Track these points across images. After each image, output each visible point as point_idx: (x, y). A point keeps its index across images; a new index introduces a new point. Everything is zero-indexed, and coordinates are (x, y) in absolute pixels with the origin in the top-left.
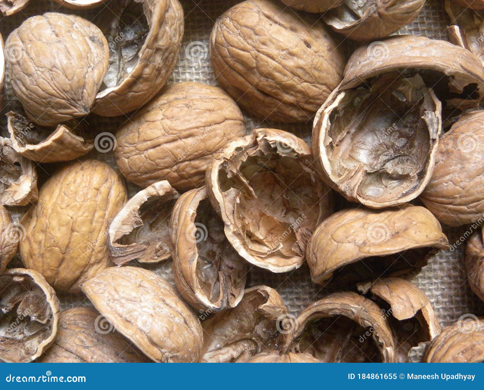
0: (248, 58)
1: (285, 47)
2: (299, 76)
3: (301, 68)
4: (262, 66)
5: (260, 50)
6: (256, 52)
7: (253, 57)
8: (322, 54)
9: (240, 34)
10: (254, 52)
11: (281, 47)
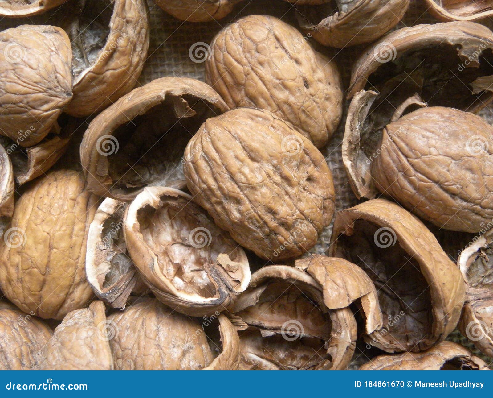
0: (239, 72)
1: (281, 77)
2: (283, 112)
3: (290, 105)
4: (250, 86)
5: (255, 68)
6: (250, 69)
7: (245, 72)
8: (318, 100)
9: (241, 44)
10: (248, 68)
11: (277, 73)
